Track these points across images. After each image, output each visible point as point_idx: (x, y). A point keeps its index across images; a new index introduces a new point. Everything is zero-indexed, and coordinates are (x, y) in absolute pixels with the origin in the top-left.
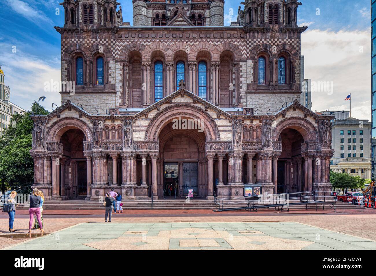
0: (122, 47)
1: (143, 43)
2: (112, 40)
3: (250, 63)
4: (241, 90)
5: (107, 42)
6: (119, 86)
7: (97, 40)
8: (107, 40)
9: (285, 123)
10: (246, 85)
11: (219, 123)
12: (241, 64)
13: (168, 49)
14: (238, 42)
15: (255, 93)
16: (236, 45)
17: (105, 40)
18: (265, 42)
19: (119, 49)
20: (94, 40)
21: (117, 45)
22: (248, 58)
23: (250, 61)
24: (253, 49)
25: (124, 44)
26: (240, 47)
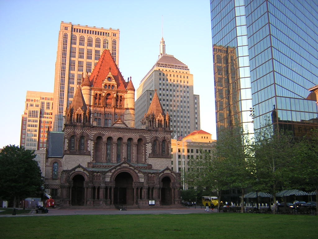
0: (94, 134)
1: (104, 133)
2: (90, 131)
3: (150, 145)
4: (146, 156)
5: (88, 132)
6: (92, 152)
7: (83, 131)
8: (88, 131)
9: (164, 175)
10: (149, 154)
11: (139, 174)
12: (147, 144)
13: (115, 136)
14: (145, 135)
15: (152, 158)
16: (144, 136)
17: (87, 131)
18: (157, 136)
19: (93, 135)
20: (82, 130)
21: (92, 133)
22: (150, 142)
23: (151, 144)
24: (151, 138)
25: (95, 133)
26: (146, 137)
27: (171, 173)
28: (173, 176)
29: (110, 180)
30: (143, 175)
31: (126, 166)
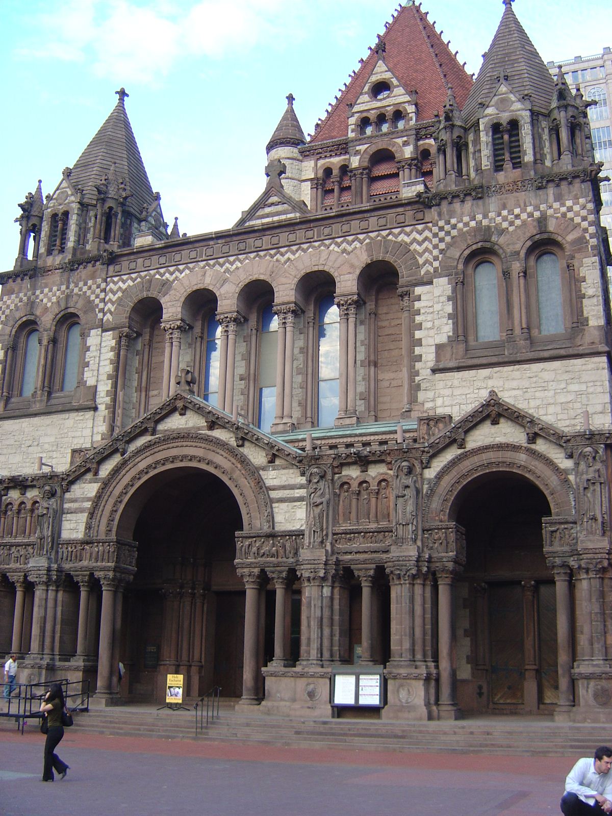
0: (120, 294)
1: (167, 275)
2: (99, 281)
3: (442, 286)
4: (418, 365)
5: (90, 288)
6: (104, 387)
7: (68, 288)
8: (90, 282)
9: (467, 465)
10: (433, 349)
11: (272, 477)
12: (418, 290)
13: (225, 281)
14: (408, 235)
15: (459, 369)
16: (400, 244)
17: (85, 284)
18: (485, 222)
19: (114, 298)
20: (63, 287)
21: (112, 291)
22: (437, 274)
23: (444, 280)
24: (449, 246)
25: (124, 286)
26: (415, 246)
27: (533, 438)
28: (549, 462)
29: (89, 527)
30: (303, 480)
31: (190, 424)
